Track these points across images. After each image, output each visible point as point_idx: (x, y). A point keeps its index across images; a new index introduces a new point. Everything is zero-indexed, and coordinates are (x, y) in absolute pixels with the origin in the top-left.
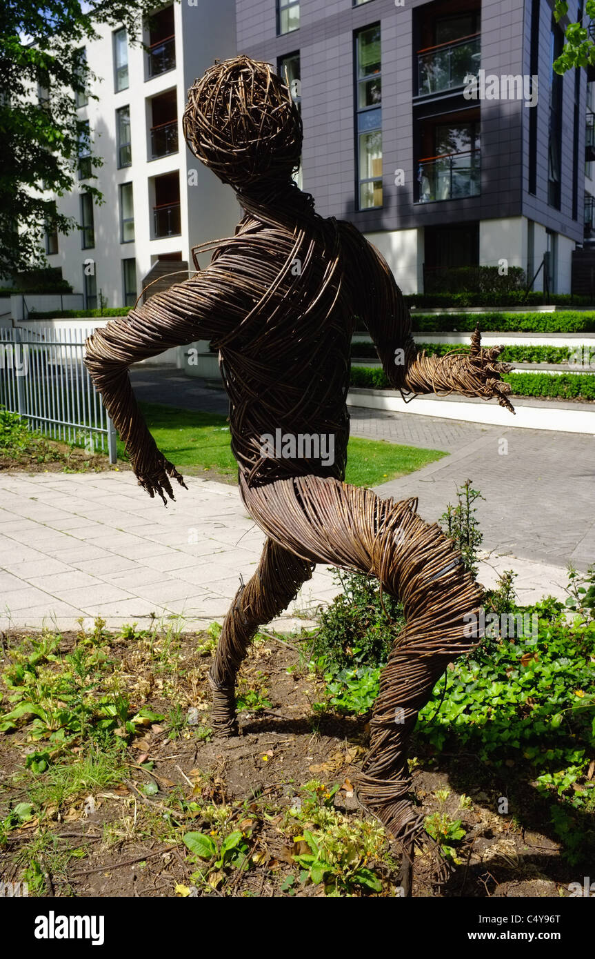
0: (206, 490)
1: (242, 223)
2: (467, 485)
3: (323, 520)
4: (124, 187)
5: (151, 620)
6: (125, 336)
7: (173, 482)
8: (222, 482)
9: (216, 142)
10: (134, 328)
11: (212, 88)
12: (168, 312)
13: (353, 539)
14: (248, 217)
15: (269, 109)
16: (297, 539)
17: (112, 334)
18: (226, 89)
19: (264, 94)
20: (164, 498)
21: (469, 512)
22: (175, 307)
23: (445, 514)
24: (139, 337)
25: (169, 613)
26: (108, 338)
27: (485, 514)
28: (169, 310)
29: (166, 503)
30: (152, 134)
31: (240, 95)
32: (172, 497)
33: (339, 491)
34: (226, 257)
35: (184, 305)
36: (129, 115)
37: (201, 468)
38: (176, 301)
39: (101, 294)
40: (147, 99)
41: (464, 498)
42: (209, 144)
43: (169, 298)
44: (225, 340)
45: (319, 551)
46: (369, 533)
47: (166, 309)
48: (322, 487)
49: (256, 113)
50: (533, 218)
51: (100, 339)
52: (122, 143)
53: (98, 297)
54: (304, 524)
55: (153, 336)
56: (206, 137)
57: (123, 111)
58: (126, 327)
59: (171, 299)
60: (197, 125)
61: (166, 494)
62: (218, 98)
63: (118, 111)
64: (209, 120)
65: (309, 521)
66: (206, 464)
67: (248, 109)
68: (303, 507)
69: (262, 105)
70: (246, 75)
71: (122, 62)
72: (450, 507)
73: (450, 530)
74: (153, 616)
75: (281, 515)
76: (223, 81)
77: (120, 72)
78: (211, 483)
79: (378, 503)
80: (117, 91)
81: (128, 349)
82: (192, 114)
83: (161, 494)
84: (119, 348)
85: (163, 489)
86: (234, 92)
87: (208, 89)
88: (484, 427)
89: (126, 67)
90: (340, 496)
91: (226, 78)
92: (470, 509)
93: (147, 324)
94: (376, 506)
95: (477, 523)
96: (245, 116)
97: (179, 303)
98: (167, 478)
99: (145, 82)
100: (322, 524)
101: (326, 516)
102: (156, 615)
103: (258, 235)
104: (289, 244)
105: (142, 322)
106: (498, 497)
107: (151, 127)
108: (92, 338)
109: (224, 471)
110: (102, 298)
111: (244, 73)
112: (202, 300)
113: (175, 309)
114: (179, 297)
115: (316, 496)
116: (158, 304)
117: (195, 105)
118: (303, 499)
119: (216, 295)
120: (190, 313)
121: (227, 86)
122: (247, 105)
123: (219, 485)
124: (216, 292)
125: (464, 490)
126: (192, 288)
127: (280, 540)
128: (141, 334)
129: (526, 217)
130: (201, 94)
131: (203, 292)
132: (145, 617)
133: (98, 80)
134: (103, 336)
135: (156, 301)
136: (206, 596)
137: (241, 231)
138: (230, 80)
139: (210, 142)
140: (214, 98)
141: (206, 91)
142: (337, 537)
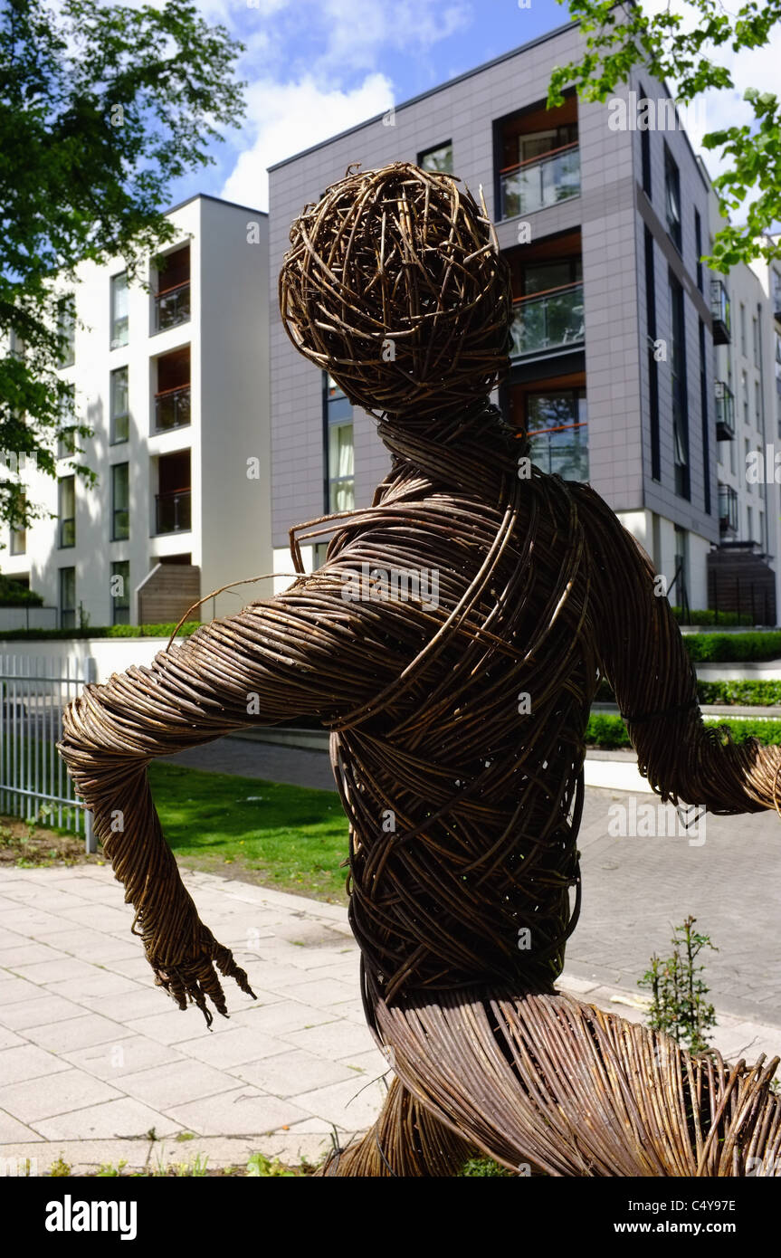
0: (228, 895)
1: (390, 480)
2: (688, 927)
3: (560, 1095)
4: (117, 470)
5: (148, 1144)
6: (146, 704)
7: (228, 984)
8: (253, 882)
9: (351, 318)
10: (163, 685)
11: (345, 214)
12: (241, 658)
13: (637, 1150)
14: (402, 471)
15: (459, 256)
16: (499, 1129)
17: (120, 698)
18: (371, 217)
19: (449, 226)
20: (205, 1011)
21: (692, 972)
22: (257, 647)
23: (649, 973)
24: (175, 705)
25: (180, 1128)
26: (111, 706)
27: (647, 934)
28: (242, 654)
29: (210, 1022)
30: (157, 401)
31: (403, 226)
32: (223, 1010)
33: (592, 1031)
34: (364, 547)
35: (277, 644)
36: (127, 380)
37: (220, 860)
38: (259, 636)
39: (81, 608)
40: (152, 358)
41: (683, 949)
42: (332, 323)
43: (242, 629)
44: (356, 717)
45: (548, 1161)
46: (677, 1140)
47: (237, 651)
48: (553, 1020)
49: (432, 260)
50: (658, 512)
51: (96, 707)
52: (116, 413)
53: (77, 612)
54: (512, 1098)
55: (203, 705)
56: (328, 309)
57: (120, 374)
58: (148, 685)
59: (249, 632)
60: (310, 285)
61: (210, 1004)
62: (357, 233)
63: (113, 372)
64: (339, 275)
65: (526, 1091)
66: (228, 853)
67: (419, 254)
68: (509, 1058)
69: (445, 247)
70: (412, 191)
71: (120, 314)
72: (656, 962)
73: (657, 1000)
74: (152, 1137)
75: (460, 1072)
76: (367, 201)
77: (118, 327)
78: (236, 883)
79: (689, 1068)
80: (112, 349)
81: (147, 729)
82: (301, 266)
83: (202, 1005)
84: (131, 727)
85: (206, 996)
86: (389, 221)
87: (336, 216)
88: (615, 794)
89: (125, 320)
90: (596, 1043)
91: (371, 196)
92: (694, 966)
93: (195, 682)
94: (684, 1073)
95: (706, 991)
96: (413, 267)
97: (265, 640)
98: (215, 976)
99: (150, 336)
100: (556, 1102)
101: (568, 1087)
102: (157, 1134)
103: (428, 503)
104: (490, 523)
105: (185, 676)
106: (658, 905)
107: (156, 392)
108: (78, 704)
109: (255, 864)
110: (82, 613)
111: (407, 187)
112: (316, 633)
113: (257, 652)
114: (266, 626)
115: (541, 1039)
116: (220, 642)
117: (309, 247)
118: (511, 1043)
119: (342, 622)
120: (290, 661)
121: (375, 210)
122: (416, 245)
123: (248, 888)
124: (346, 617)
125: (683, 935)
126: (295, 609)
127: (454, 1121)
128: (181, 701)
129: (650, 509)
130: (321, 227)
131: (319, 616)
132: (138, 1138)
133: (86, 330)
134: (101, 702)
135: (216, 634)
136: (238, 1093)
137: (391, 497)
138: (380, 198)
139: (336, 318)
140: (348, 233)
141: (331, 223)
142: (595, 1139)
